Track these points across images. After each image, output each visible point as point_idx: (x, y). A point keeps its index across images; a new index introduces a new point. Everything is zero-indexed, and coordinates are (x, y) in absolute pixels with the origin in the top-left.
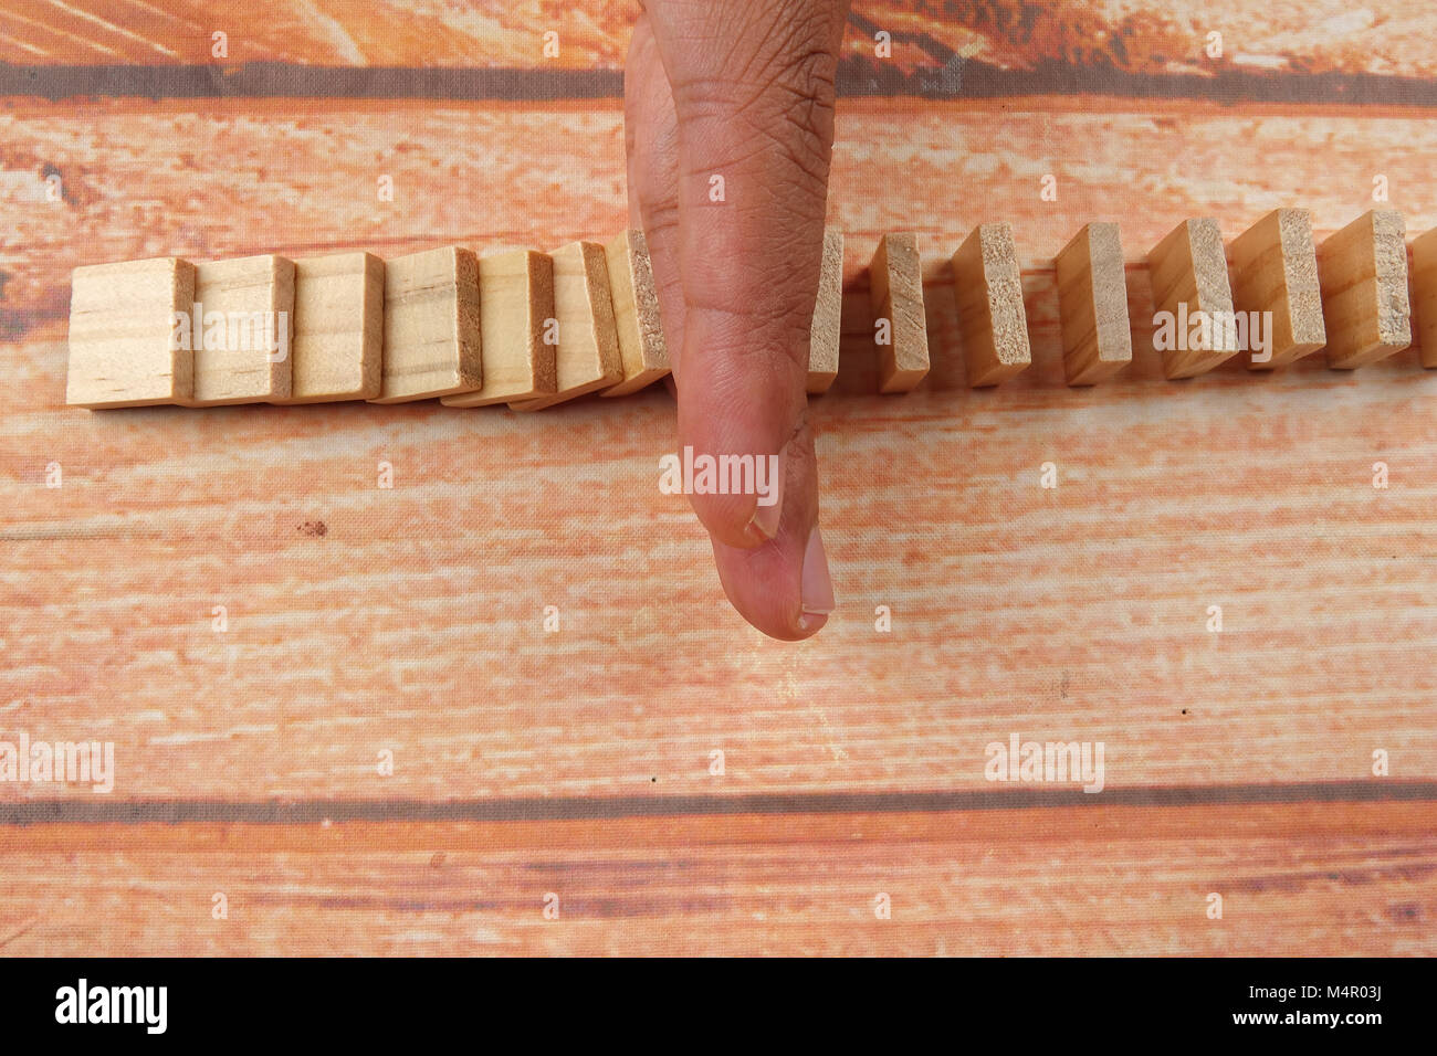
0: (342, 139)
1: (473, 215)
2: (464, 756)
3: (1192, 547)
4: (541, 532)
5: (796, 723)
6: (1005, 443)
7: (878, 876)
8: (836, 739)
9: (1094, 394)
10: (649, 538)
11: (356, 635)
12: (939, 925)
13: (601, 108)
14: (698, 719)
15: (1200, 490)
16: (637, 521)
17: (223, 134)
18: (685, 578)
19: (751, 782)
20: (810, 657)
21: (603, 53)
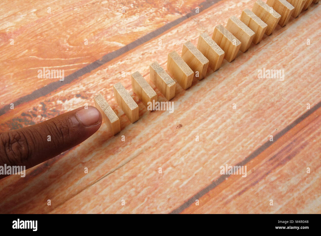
0: (131, 59)
1: (164, 58)
2: (241, 148)
4: (221, 101)
5: (291, 104)
6: (281, 41)
8: (299, 102)
9: (287, 26)
10: (240, 90)
11: (203, 140)
13: (172, 29)
14: (275, 114)
15: (315, 31)
16: (235, 88)
17: (108, 71)
18: (251, 92)
19: (292, 119)
20: (283, 92)
21: (165, 21)
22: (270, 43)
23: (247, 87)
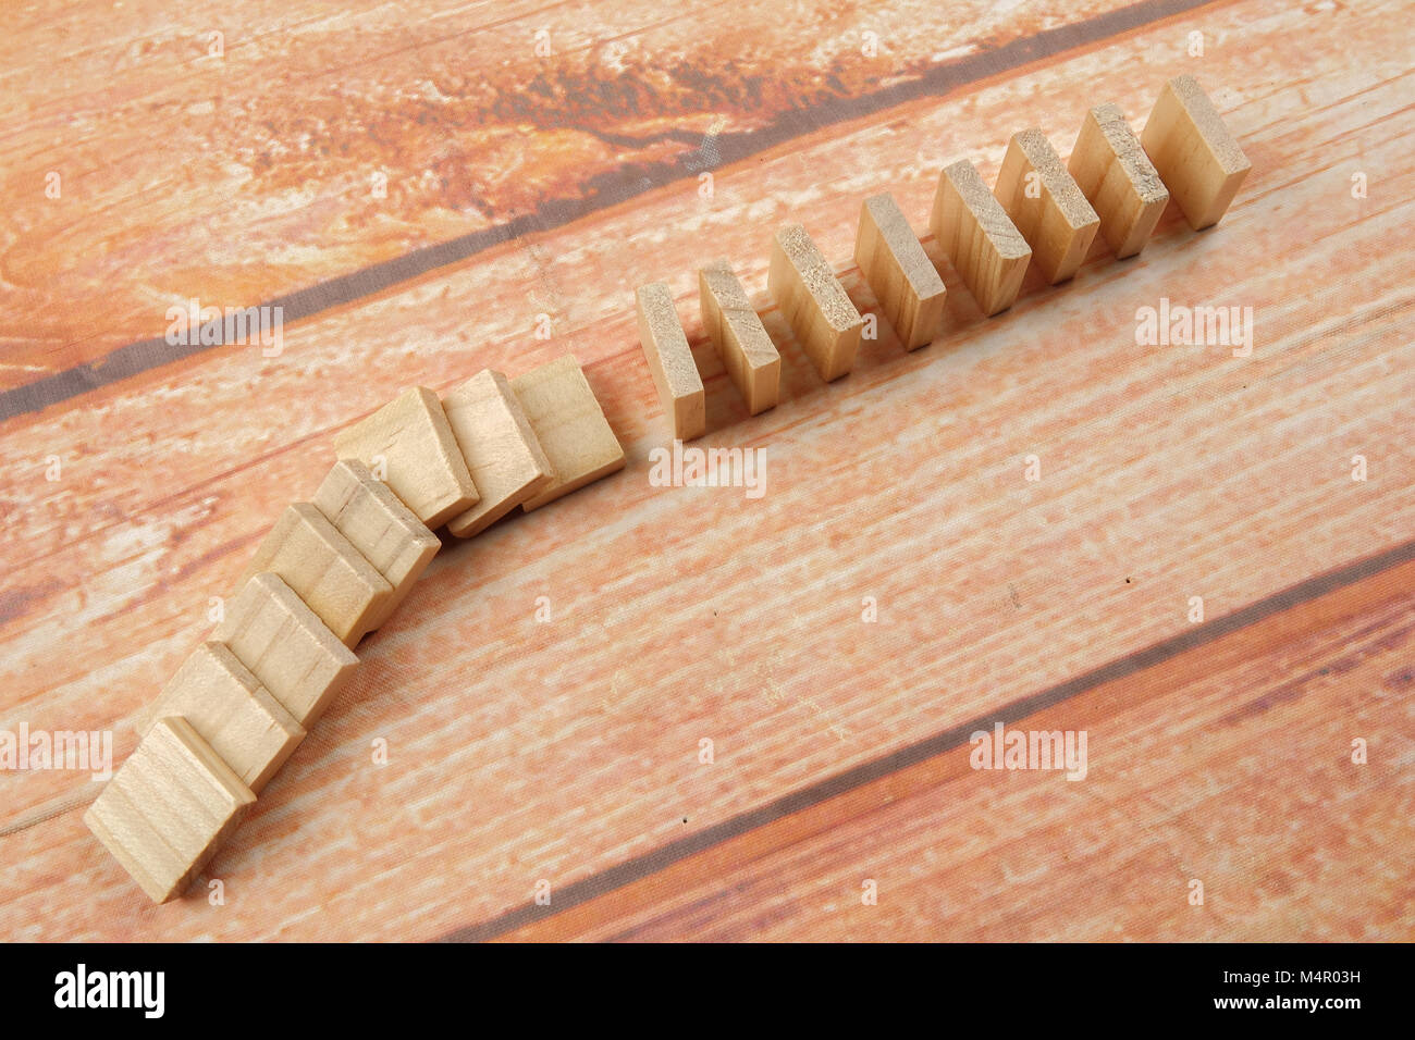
0: (213, 385)
1: (347, 403)
2: (503, 866)
3: (1070, 443)
4: (501, 642)
5: (793, 720)
6: (875, 417)
7: (922, 828)
8: (834, 721)
9: (933, 350)
10: (599, 611)
12: (996, 851)
13: (426, 280)
15: (1057, 394)
16: (583, 600)
17: (107, 417)
18: (643, 633)
19: (773, 789)
20: (782, 659)
21: (412, 238)
22: (820, 419)
23: (634, 604)
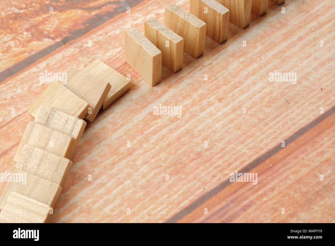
3: (286, 57)
4: (116, 156)
5: (228, 152)
6: (218, 64)
7: (286, 170)
8: (243, 149)
9: (228, 42)
10: (147, 139)
12: (313, 170)
13: (39, 63)
14: (202, 168)
15: (275, 45)
16: (139, 137)
18: (165, 141)
20: (217, 136)
21: (28, 52)
23: (158, 134)
